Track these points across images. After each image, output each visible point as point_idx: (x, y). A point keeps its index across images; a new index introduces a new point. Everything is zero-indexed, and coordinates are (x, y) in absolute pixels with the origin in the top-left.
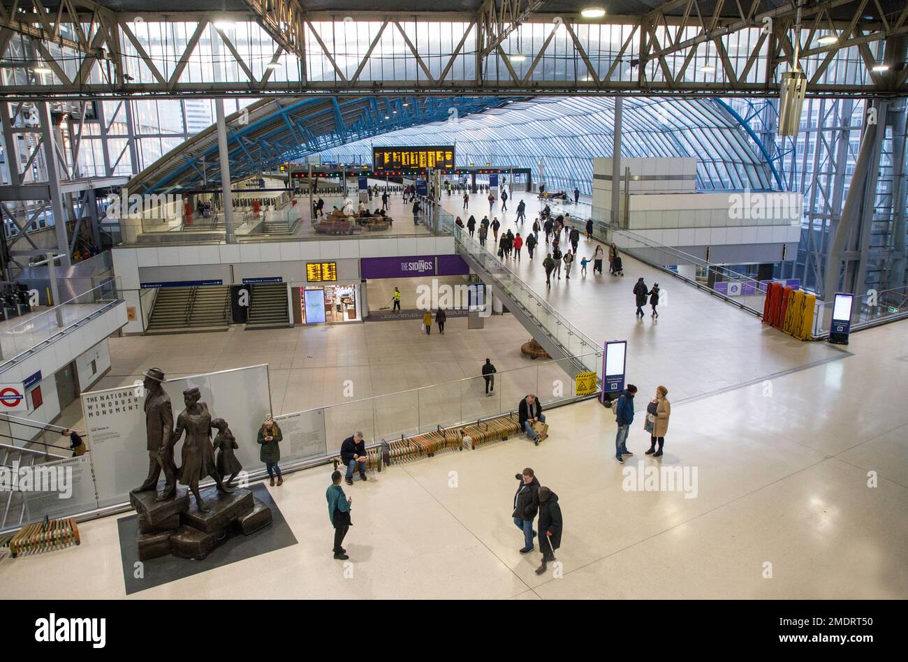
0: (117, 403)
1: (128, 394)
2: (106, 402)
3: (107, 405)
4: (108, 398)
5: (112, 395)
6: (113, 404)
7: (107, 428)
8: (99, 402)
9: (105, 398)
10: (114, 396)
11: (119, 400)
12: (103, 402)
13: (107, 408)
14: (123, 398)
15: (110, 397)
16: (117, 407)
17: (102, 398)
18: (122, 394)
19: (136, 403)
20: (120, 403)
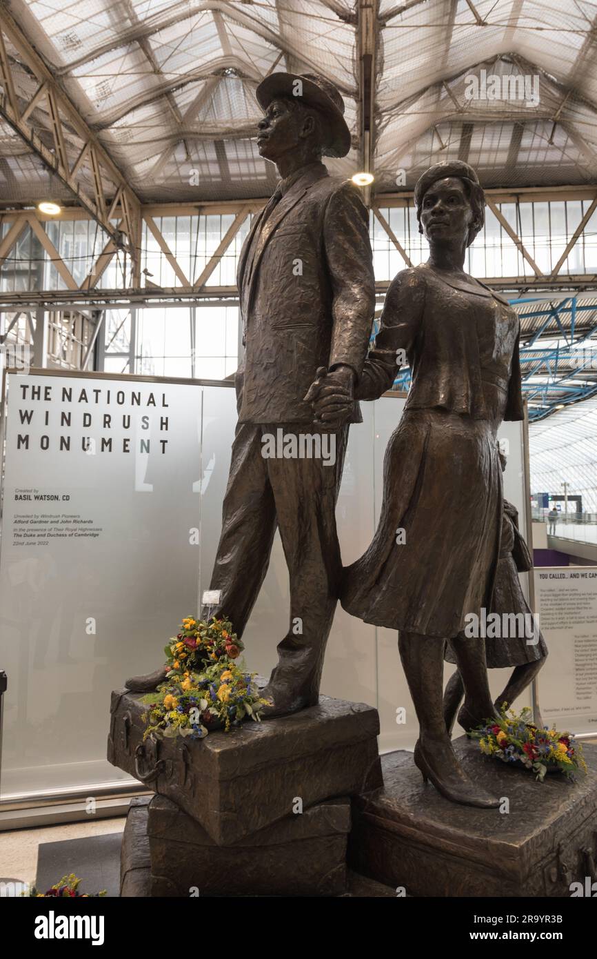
0: (107, 421)
1: (145, 399)
2: (76, 409)
3: (77, 420)
4: (83, 397)
5: (97, 392)
6: (98, 421)
7: (67, 498)
8: (57, 406)
9: (76, 395)
10: (103, 396)
11: (117, 412)
12: (67, 407)
13: (75, 431)
14: (128, 408)
15: (91, 396)
16: (107, 434)
17: (67, 395)
18: (128, 398)
19: (164, 435)
20: (117, 422)
